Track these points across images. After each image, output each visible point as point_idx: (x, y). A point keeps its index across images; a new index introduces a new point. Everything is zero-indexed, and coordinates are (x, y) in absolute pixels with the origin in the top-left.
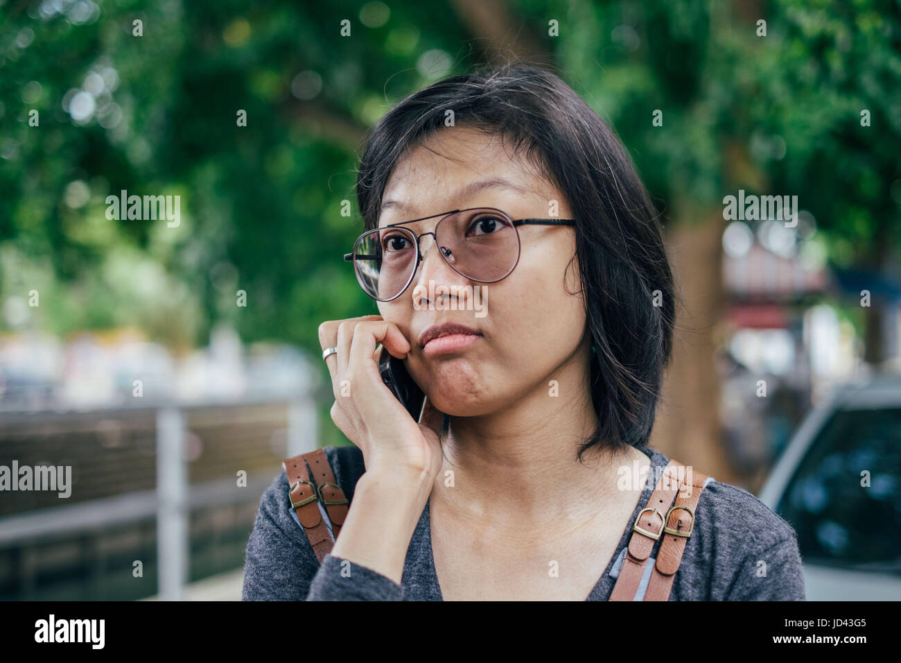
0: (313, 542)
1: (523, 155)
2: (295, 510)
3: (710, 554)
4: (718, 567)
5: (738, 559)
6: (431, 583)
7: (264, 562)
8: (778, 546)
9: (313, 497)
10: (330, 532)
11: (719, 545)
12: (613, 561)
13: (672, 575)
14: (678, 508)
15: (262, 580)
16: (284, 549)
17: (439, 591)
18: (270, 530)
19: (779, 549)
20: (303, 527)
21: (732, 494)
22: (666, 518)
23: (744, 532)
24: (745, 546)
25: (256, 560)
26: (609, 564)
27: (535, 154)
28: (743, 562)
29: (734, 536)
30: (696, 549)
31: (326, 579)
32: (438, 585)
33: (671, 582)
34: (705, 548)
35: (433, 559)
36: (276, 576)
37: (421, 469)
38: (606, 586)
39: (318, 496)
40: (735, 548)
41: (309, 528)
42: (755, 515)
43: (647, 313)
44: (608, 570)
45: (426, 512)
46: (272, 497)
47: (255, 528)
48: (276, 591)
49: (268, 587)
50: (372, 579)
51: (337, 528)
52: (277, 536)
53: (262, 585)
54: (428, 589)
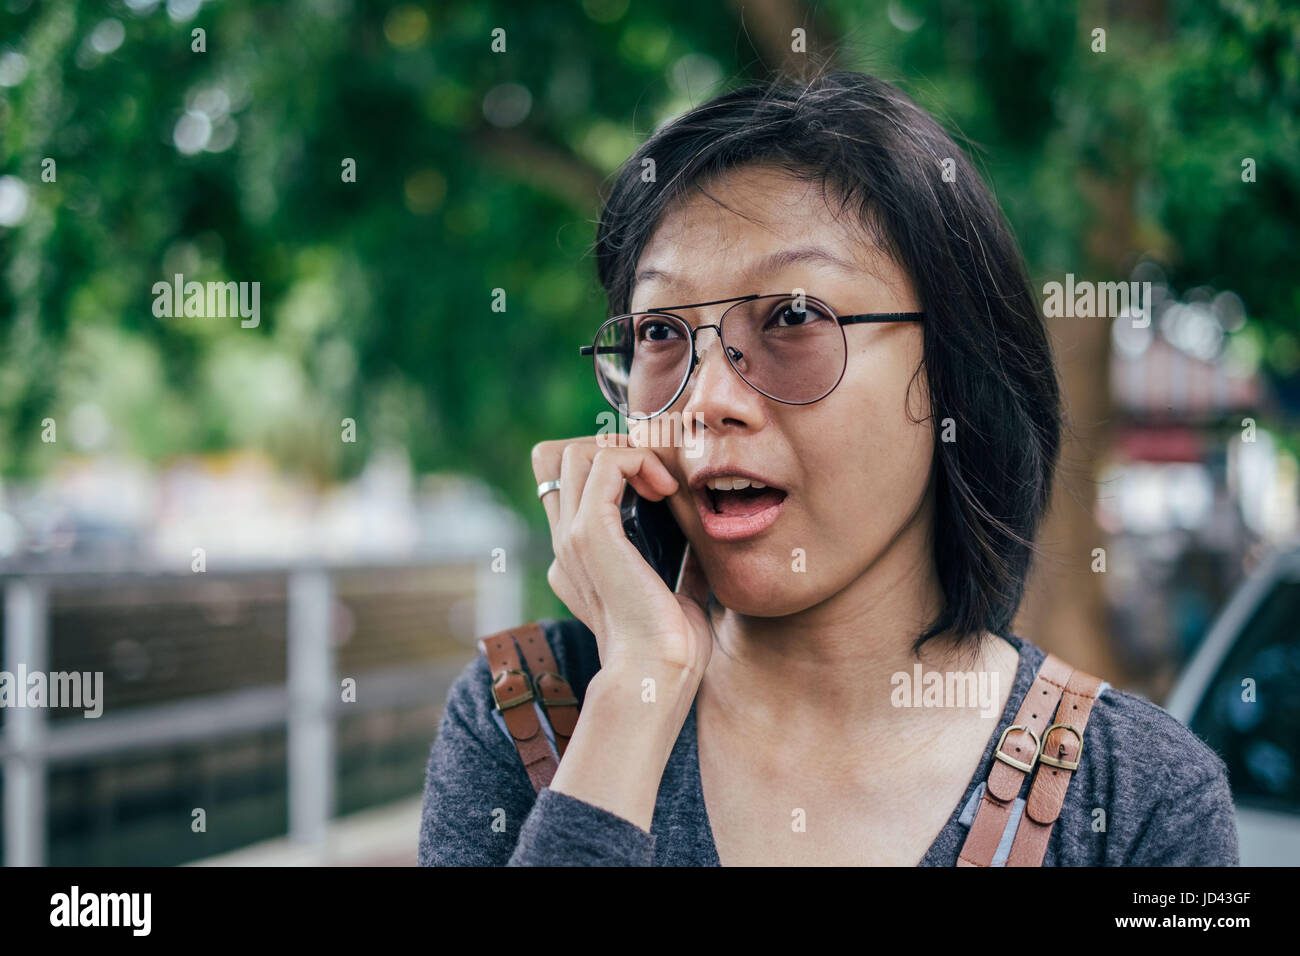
0: (526, 762)
1: (852, 214)
2: (501, 713)
3: (1104, 795)
4: (1117, 814)
5: (1147, 804)
6: (699, 824)
7: (454, 789)
8: (1203, 788)
9: (528, 695)
10: (552, 747)
11: (1119, 782)
12: (964, 801)
13: (1050, 824)
14: (1060, 728)
15: (451, 816)
16: (484, 772)
17: (710, 836)
18: (464, 743)
19: (1205, 791)
20: (514, 738)
21: (1136, 709)
22: (1041, 741)
23: (1154, 766)
24: (1157, 786)
25: (442, 785)
26: (959, 805)
27: (871, 214)
28: (1154, 809)
29: (1140, 771)
30: (1085, 787)
31: (542, 824)
32: (708, 829)
33: (1047, 834)
34: (1099, 786)
35: (701, 790)
36: (473, 812)
37: (682, 667)
38: (954, 837)
39: (535, 693)
40: (1142, 788)
41: (521, 740)
42: (1171, 741)
43: (1021, 448)
44: (957, 813)
45: (692, 721)
46: (465, 693)
47: (440, 737)
48: (471, 834)
49: (459, 827)
50: (610, 825)
51: (563, 740)
52: (475, 752)
53: (450, 824)
54: (695, 833)
